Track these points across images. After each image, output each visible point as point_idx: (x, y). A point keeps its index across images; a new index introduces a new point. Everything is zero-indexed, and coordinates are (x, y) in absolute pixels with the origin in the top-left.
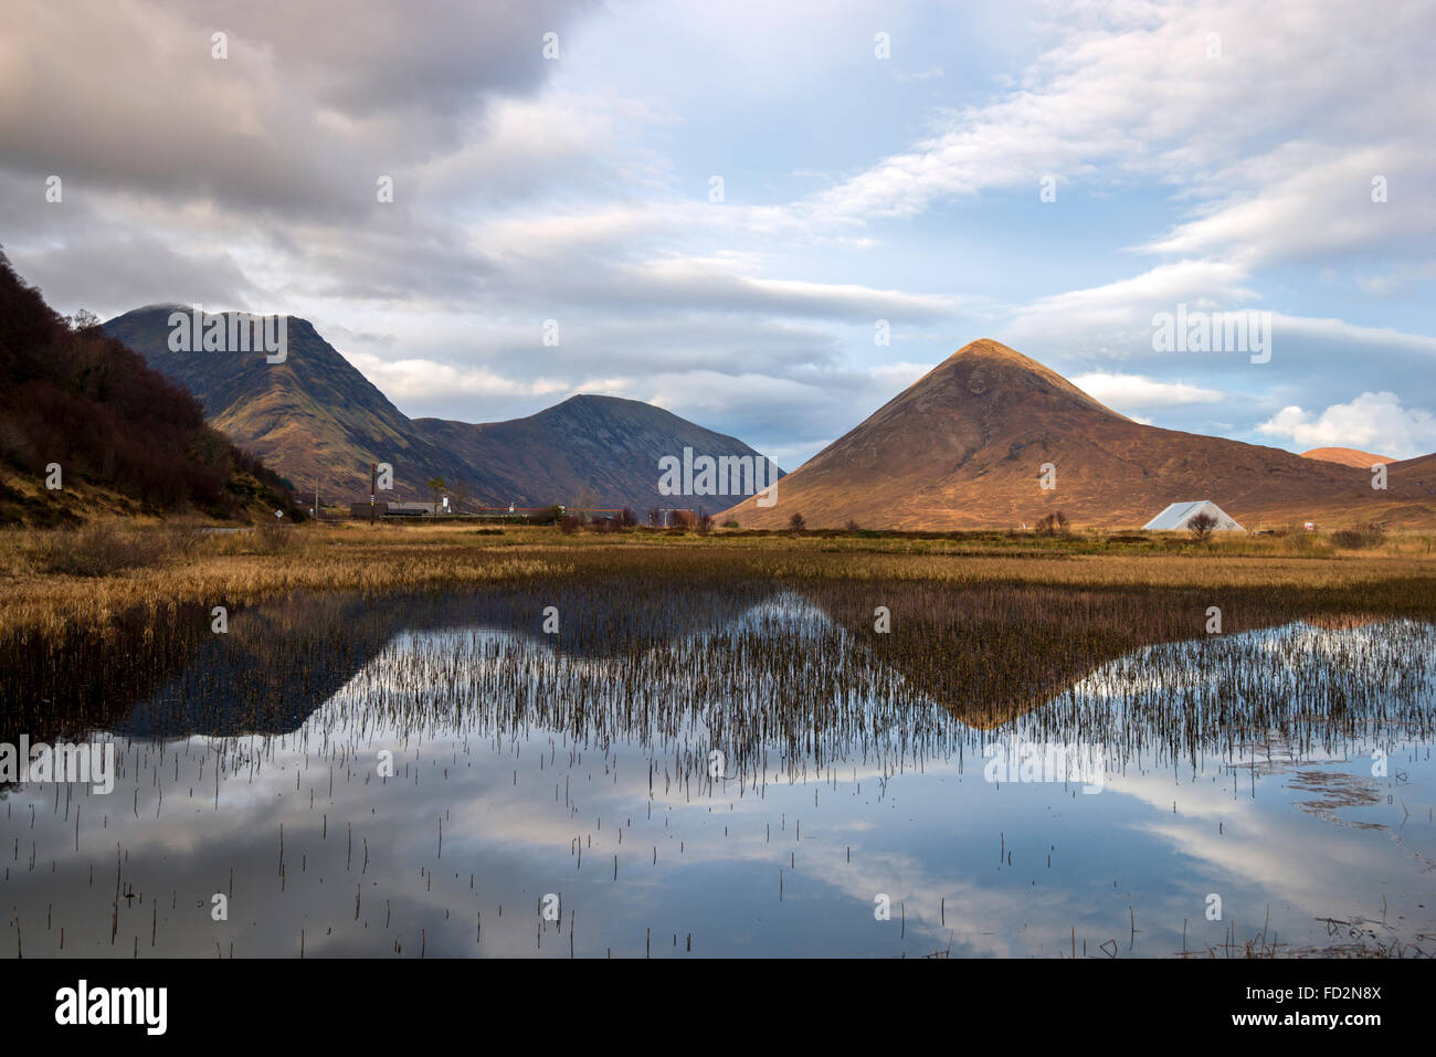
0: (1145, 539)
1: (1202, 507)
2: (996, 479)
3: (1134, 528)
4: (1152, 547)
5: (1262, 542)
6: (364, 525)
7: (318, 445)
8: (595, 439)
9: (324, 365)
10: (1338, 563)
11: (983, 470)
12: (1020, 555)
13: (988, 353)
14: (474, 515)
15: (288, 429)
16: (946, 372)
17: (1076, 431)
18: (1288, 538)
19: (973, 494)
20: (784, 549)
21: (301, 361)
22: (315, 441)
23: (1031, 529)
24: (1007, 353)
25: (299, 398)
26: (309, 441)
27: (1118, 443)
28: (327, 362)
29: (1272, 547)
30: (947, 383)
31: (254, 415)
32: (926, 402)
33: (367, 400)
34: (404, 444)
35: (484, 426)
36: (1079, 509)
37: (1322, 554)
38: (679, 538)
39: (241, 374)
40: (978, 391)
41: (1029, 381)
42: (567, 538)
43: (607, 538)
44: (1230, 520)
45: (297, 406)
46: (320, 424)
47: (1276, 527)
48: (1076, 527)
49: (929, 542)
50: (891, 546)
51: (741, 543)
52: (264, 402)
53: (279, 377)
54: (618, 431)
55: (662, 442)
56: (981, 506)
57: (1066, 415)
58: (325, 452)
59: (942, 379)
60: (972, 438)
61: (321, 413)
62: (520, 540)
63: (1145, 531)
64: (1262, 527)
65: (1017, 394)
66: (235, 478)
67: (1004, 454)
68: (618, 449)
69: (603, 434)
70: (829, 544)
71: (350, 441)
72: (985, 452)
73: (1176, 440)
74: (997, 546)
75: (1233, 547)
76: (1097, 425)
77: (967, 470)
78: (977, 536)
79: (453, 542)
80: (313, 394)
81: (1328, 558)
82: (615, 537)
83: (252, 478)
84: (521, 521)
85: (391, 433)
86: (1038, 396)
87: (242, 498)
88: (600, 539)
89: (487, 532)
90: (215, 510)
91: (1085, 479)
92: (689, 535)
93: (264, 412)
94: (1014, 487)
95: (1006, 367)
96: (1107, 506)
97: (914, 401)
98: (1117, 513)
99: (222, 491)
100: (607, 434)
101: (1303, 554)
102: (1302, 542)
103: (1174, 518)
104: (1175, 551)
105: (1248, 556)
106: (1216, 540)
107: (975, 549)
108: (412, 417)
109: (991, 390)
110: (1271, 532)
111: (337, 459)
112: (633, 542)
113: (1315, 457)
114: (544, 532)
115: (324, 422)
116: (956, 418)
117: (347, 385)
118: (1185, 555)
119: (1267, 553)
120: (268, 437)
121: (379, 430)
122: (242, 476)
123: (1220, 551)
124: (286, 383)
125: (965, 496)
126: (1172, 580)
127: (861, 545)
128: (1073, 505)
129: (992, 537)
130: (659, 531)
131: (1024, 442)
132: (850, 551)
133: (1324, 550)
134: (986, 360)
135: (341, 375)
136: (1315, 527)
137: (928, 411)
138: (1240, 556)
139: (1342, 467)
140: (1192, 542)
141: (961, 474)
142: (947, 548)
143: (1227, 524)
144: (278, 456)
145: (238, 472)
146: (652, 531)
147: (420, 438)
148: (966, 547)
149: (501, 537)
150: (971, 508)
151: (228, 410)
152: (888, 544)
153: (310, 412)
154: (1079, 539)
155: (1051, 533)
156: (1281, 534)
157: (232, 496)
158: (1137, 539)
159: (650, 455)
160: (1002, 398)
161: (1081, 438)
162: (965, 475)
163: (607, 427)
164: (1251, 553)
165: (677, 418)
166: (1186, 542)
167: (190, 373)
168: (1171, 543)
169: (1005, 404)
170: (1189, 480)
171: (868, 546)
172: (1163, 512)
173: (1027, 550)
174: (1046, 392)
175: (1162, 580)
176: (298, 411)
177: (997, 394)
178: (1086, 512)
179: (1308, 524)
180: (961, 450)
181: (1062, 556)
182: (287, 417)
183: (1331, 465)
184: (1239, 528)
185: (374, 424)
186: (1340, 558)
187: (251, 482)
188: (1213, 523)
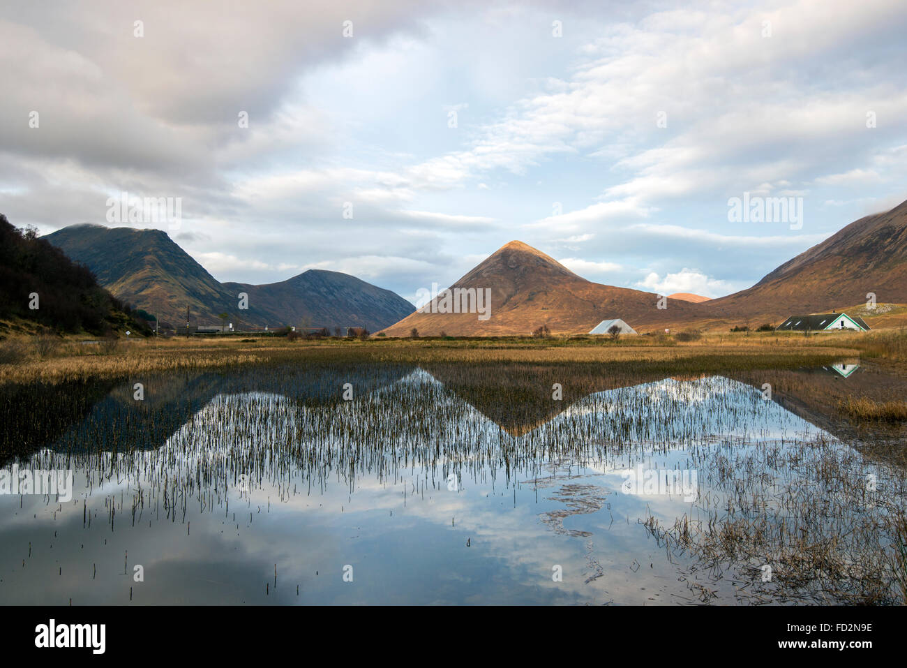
0: (586, 339)
1: (617, 322)
2: (522, 310)
3: (584, 334)
4: (589, 343)
5: (644, 339)
6: (182, 339)
7: (171, 297)
8: (319, 293)
9: (173, 254)
10: (677, 348)
11: (515, 305)
12: (522, 348)
13: (517, 248)
14: (245, 332)
15: (154, 289)
16: (497, 257)
17: (561, 286)
18: (656, 337)
19: (511, 318)
20: (404, 347)
21: (161, 253)
22: (168, 295)
23: (531, 334)
24: (527, 247)
25: (160, 272)
26: (165, 295)
27: (581, 292)
28: (175, 253)
29: (647, 341)
30: (498, 262)
31: (135, 282)
32: (488, 272)
33: (197, 273)
34: (217, 296)
35: (260, 286)
36: (563, 324)
37: (671, 344)
38: (350, 342)
39: (128, 260)
40: (513, 266)
41: (538, 261)
42: (291, 343)
43: (311, 343)
44: (629, 328)
45: (159, 276)
46: (171, 286)
47: (651, 331)
48: (554, 333)
49: (478, 342)
50: (459, 345)
51: (382, 344)
52: (140, 275)
53: (149, 261)
54: (331, 288)
55: (354, 294)
56: (515, 324)
57: (556, 278)
58: (174, 300)
59: (495, 260)
60: (510, 290)
61: (172, 280)
62: (263, 345)
63: (589, 335)
64: (645, 332)
65: (532, 268)
66: (113, 314)
67: (526, 298)
68: (331, 298)
69: (323, 290)
70: (427, 344)
71: (188, 294)
72: (517, 297)
73: (609, 290)
74: (512, 343)
75: (629, 342)
76: (571, 283)
77: (508, 306)
78: (504, 338)
79: (225, 346)
80: (168, 270)
81: (673, 346)
82: (315, 342)
83: (123, 314)
84: (270, 335)
85: (210, 290)
86: (542, 269)
87: (115, 325)
88: (307, 343)
89: (247, 341)
90: (96, 332)
91: (566, 310)
92: (355, 341)
93: (140, 280)
94: (531, 314)
95: (527, 255)
96: (576, 323)
97: (482, 271)
98: (581, 326)
99: (102, 321)
100: (325, 290)
101: (662, 344)
102: (661, 339)
103: (602, 329)
104: (600, 344)
105: (635, 346)
106: (622, 338)
107: (501, 345)
108: (222, 281)
109: (519, 266)
110: (648, 334)
111: (180, 304)
112: (324, 345)
113: (674, 298)
114: (280, 340)
115: (173, 285)
116: (502, 280)
117: (186, 265)
118: (604, 346)
119: (644, 345)
120: (143, 293)
121: (204, 289)
122: (118, 313)
123: (622, 344)
124: (153, 264)
125: (507, 319)
126: (587, 359)
127: (444, 344)
128: (560, 323)
129: (512, 339)
130: (340, 339)
131: (535, 291)
132: (436, 347)
133: (672, 342)
134: (516, 251)
135: (183, 260)
136: (670, 331)
137: (489, 277)
138: (631, 346)
139: (687, 303)
140: (609, 340)
141: (505, 308)
142: (487, 345)
143: (627, 330)
144: (148, 303)
145: (115, 311)
146: (337, 339)
147: (226, 293)
148: (496, 344)
149: (254, 343)
150: (510, 325)
151: (121, 279)
152: (457, 343)
153: (166, 279)
154: (554, 339)
155: (541, 336)
156: (653, 335)
157: (109, 324)
158: (583, 339)
159: (348, 300)
160: (525, 270)
161: (563, 289)
162: (507, 309)
163: (326, 287)
164: (637, 345)
165: (361, 281)
166: (606, 340)
167: (100, 259)
168: (600, 340)
169: (526, 273)
170: (616, 309)
171: (448, 345)
172: (598, 325)
173: (527, 345)
174: (546, 267)
175: (582, 359)
176: (159, 279)
177: (522, 268)
178: (566, 326)
179: (667, 330)
180: (505, 296)
181: (544, 348)
182: (153, 282)
183: (681, 302)
184: (633, 332)
185: (201, 286)
186: (679, 346)
187: (123, 317)
188: (620, 330)
